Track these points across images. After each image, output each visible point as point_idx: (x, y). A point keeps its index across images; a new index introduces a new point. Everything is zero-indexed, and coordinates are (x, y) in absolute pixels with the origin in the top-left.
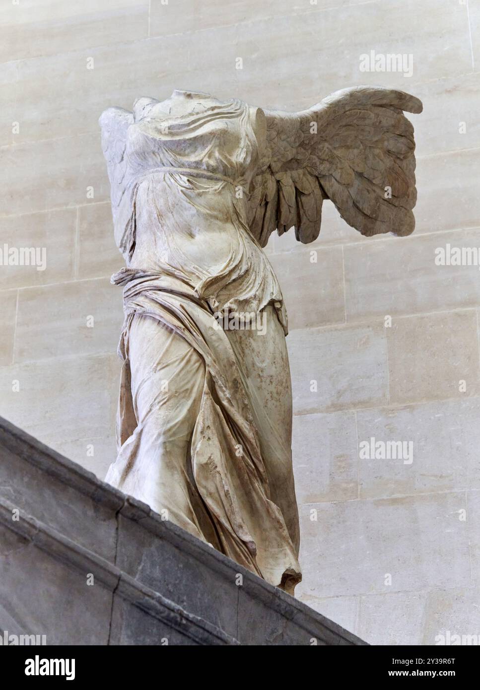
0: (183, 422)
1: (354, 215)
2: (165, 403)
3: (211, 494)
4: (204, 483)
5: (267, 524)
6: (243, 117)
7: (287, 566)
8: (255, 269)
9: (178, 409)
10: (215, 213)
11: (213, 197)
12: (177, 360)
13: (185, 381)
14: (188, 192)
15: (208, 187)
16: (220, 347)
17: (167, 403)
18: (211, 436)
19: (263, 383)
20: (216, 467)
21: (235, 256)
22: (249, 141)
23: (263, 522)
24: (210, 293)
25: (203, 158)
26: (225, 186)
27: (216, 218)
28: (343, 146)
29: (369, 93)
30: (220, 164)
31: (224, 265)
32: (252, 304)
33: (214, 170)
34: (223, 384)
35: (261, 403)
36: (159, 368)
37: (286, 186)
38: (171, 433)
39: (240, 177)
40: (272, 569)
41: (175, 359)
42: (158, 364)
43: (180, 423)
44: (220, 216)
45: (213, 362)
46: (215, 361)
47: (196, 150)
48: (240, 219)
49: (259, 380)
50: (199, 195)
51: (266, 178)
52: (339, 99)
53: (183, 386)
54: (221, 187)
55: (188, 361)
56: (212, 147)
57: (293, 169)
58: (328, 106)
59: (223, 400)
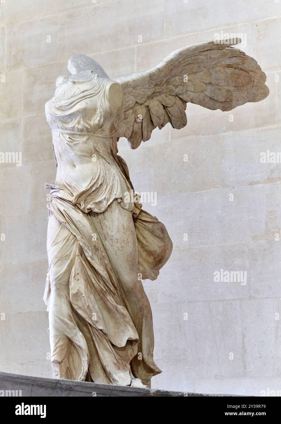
0: (65, 273)
1: (213, 104)
2: (55, 264)
3: (80, 308)
4: (76, 303)
5: (118, 316)
6: (99, 95)
7: (129, 336)
8: (107, 182)
9: (62, 266)
10: (84, 154)
11: (82, 145)
12: (62, 240)
13: (66, 251)
14: (70, 143)
15: (79, 140)
16: (85, 230)
17: (57, 263)
18: (79, 278)
19: (113, 243)
20: (82, 294)
21: (95, 177)
22: (102, 109)
23: (115, 315)
24: (81, 199)
25: (75, 125)
26: (89, 138)
27: (85, 156)
28: (191, 74)
29: (193, 49)
30: (84, 127)
31: (88, 183)
32: (104, 203)
33: (82, 131)
34: (88, 249)
35: (114, 253)
36: (53, 245)
37: (153, 107)
38: (58, 279)
39: (99, 129)
40: (122, 338)
41: (61, 239)
42: (53, 243)
43: (63, 273)
44: (87, 155)
45: (81, 238)
46: (82, 238)
47: (72, 120)
48: (100, 154)
49: (111, 241)
50: (75, 145)
51: (136, 109)
52: (172, 58)
53: (65, 254)
54: (86, 139)
55: (68, 240)
56: (79, 119)
57: (158, 96)
58: (166, 63)
59: (88, 257)
